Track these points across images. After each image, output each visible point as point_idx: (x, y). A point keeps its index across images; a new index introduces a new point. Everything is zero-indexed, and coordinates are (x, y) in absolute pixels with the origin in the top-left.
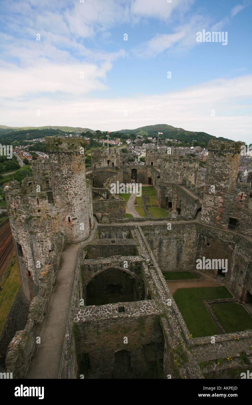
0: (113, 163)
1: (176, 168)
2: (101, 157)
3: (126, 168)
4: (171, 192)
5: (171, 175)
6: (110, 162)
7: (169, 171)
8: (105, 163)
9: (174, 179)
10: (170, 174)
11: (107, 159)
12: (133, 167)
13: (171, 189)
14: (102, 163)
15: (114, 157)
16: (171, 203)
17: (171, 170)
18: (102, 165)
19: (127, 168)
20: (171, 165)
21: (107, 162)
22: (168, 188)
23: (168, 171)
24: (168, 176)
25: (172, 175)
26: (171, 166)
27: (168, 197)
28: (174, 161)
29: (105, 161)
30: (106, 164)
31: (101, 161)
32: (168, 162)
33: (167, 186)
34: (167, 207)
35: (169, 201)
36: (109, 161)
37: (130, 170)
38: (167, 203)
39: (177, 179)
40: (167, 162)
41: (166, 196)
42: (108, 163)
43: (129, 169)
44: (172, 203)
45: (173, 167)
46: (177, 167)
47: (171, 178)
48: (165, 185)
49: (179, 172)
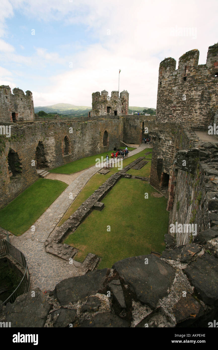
0: (116, 112)
1: (189, 81)
2: (99, 102)
3: (134, 120)
4: (170, 147)
5: (175, 103)
6: (110, 110)
7: (171, 91)
8: (103, 110)
9: (182, 113)
10: (172, 102)
11: (107, 105)
12: (145, 119)
13: (169, 138)
14: (100, 110)
15: (117, 102)
16: (168, 176)
17: (175, 88)
18: (100, 114)
19: (136, 120)
20: (176, 76)
21: (106, 109)
22: (162, 136)
23: (167, 93)
24: (167, 107)
25: (177, 103)
26: (175, 79)
27: (164, 159)
28: (185, 62)
29: (103, 107)
30: (105, 112)
31: (99, 108)
32: (168, 68)
33: (160, 131)
34: (160, 185)
35: (165, 171)
36: (109, 108)
37: (141, 122)
38: (159, 174)
39: (190, 113)
40: (166, 68)
41: (158, 157)
42: (108, 111)
43: (139, 121)
44: (170, 177)
45: (180, 80)
46: (192, 77)
47: (175, 111)
48: (156, 128)
49: (196, 90)
